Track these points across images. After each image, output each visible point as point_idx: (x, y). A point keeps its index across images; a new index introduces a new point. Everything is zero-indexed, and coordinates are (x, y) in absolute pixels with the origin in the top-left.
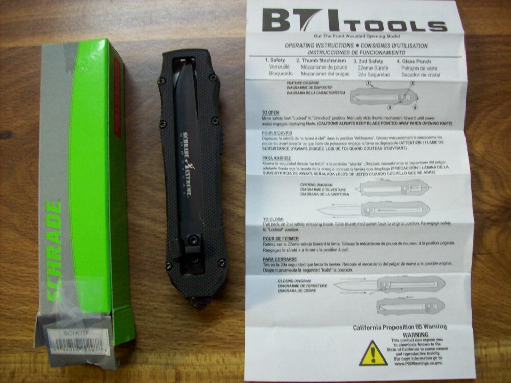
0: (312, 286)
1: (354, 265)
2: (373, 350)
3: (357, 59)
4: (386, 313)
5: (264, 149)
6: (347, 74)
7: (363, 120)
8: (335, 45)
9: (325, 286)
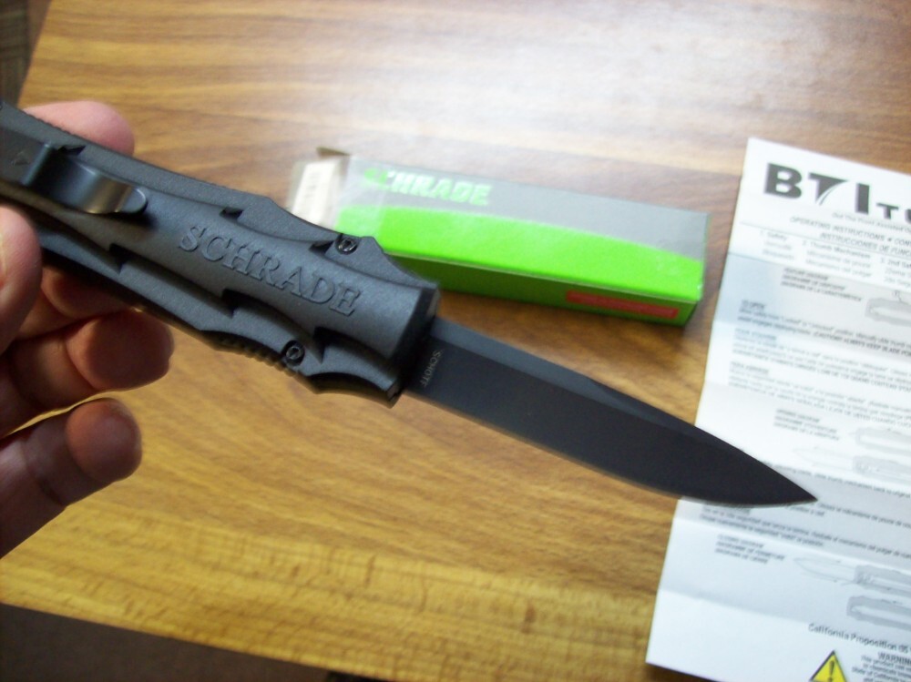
0: (763, 553)
1: (828, 538)
2: (833, 665)
3: (887, 258)
4: (861, 617)
5: (735, 351)
6: (868, 275)
7: (877, 343)
8: (859, 233)
9: (781, 557)
